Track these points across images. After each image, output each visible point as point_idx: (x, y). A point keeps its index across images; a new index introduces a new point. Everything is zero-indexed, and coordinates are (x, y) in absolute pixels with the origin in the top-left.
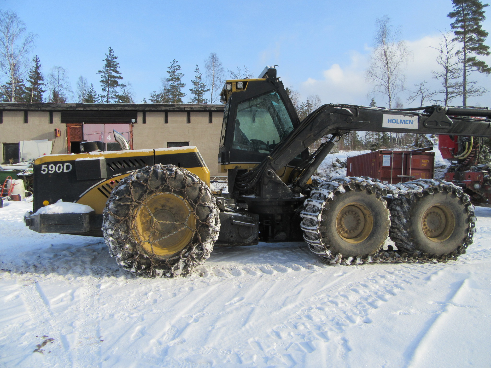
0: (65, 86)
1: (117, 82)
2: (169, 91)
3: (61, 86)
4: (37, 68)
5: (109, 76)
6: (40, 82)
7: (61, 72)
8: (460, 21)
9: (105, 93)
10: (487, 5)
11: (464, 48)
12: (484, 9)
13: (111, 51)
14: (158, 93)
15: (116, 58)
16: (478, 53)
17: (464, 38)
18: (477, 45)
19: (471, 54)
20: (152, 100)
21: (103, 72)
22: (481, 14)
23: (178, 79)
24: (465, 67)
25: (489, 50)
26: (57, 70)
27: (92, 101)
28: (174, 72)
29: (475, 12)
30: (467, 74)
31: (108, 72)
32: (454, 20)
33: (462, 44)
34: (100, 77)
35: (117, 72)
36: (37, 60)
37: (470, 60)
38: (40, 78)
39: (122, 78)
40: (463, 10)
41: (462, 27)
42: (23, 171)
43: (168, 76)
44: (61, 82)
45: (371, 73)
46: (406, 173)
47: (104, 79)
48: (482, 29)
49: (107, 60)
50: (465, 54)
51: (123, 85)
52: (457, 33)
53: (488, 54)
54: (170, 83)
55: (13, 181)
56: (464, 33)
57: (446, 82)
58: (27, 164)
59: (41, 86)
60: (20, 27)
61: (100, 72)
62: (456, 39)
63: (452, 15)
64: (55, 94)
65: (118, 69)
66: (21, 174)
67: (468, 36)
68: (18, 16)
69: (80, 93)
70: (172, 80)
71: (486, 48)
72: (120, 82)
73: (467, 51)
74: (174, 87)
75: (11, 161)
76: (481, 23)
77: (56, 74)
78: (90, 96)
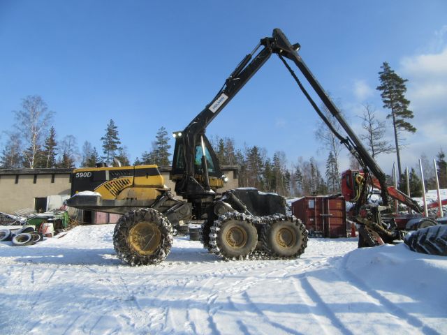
0: (74, 150)
1: (116, 146)
2: (158, 151)
3: (71, 150)
4: (52, 136)
5: (110, 142)
6: (54, 147)
7: (72, 140)
8: (388, 93)
9: (106, 155)
10: (406, 80)
11: (393, 112)
12: (404, 83)
13: (112, 122)
14: (148, 153)
15: (116, 128)
16: (404, 117)
17: (392, 105)
18: (402, 111)
19: (399, 118)
20: (144, 159)
21: (105, 139)
22: (403, 87)
23: (165, 142)
24: (395, 127)
25: (413, 114)
26: (69, 138)
27: (94, 161)
28: (161, 137)
29: (397, 86)
30: (397, 132)
31: (109, 138)
32: (382, 92)
33: (391, 110)
34: (102, 143)
35: (116, 138)
36: (52, 131)
37: (398, 121)
38: (55, 144)
39: (120, 143)
40: (389, 84)
41: (389, 97)
42: (52, 217)
43: (157, 140)
44: (72, 147)
45: (319, 134)
46: (326, 212)
47: (105, 144)
48: (405, 98)
49: (108, 129)
50: (394, 118)
51: (120, 149)
52: (385, 102)
53: (412, 117)
54: (159, 145)
55: (46, 224)
56: (391, 102)
57: (371, 142)
58: (52, 212)
59: (54, 150)
60: (43, 107)
61: (102, 138)
62: (387, 106)
63: (380, 88)
64: (65, 157)
65: (117, 136)
66: (50, 219)
67: (395, 103)
68: (42, 99)
69: (85, 155)
70: (160, 143)
71: (410, 112)
72: (118, 146)
73: (395, 115)
74: (162, 149)
75: (40, 210)
76: (403, 94)
77: (67, 141)
78: (93, 157)
